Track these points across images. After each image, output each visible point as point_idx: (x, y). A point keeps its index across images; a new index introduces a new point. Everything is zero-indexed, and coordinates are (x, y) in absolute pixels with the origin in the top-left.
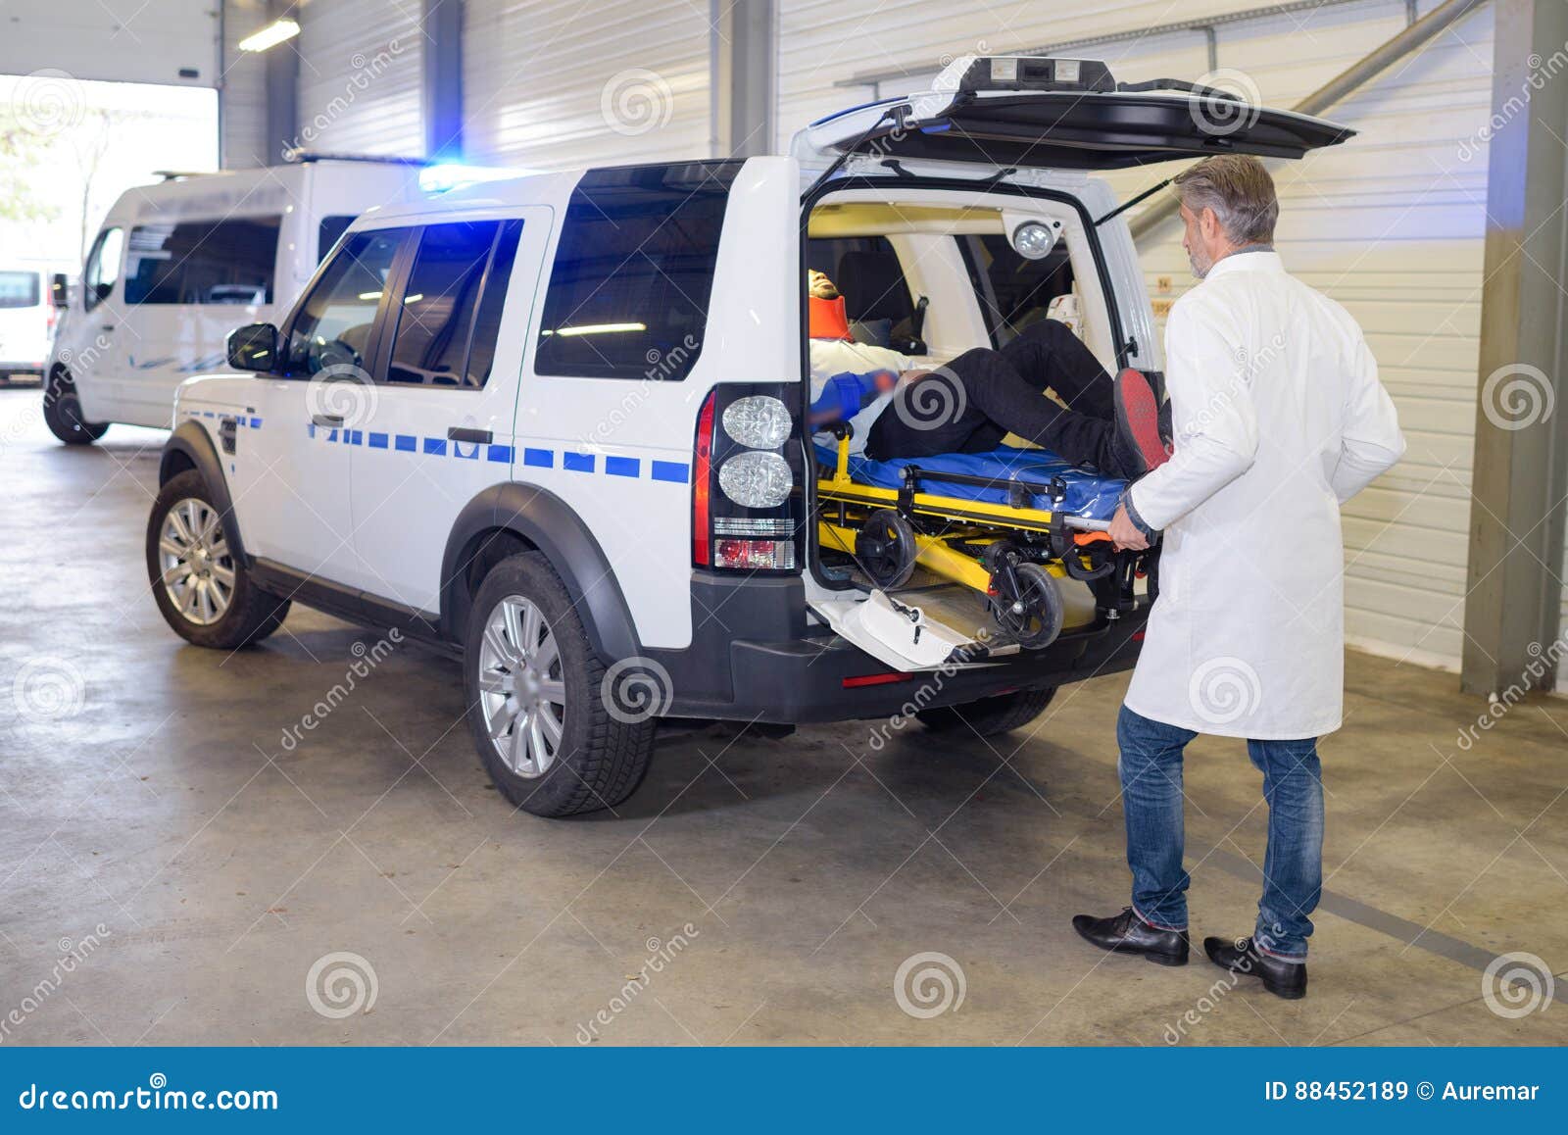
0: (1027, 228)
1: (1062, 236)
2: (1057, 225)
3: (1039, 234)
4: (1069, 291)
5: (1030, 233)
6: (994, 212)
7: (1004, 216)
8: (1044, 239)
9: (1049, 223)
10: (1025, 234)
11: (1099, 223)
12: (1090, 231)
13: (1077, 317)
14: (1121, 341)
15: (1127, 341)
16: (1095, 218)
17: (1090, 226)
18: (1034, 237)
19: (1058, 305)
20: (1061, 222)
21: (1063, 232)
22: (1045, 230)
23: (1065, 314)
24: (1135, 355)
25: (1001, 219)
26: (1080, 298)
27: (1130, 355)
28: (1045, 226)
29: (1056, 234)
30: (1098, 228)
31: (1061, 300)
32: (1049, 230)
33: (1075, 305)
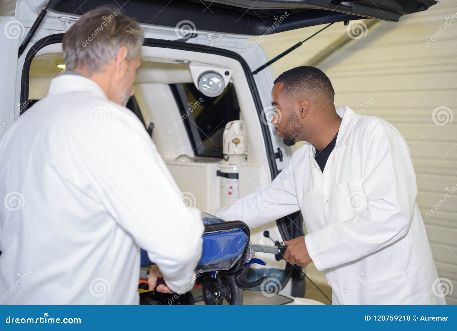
0: (208, 76)
1: (231, 81)
2: (227, 73)
3: (216, 80)
4: (237, 118)
5: (209, 80)
6: (184, 65)
7: (192, 67)
8: (218, 83)
9: (222, 72)
10: (205, 80)
11: (256, 72)
12: (250, 78)
13: (243, 135)
14: (271, 151)
15: (276, 151)
16: (253, 69)
17: (249, 74)
18: (212, 81)
19: (230, 127)
20: (230, 71)
21: (231, 78)
22: (220, 77)
23: (235, 133)
24: (281, 160)
25: (190, 70)
26: (244, 123)
27: (278, 160)
28: (218, 74)
29: (227, 80)
30: (254, 76)
31: (232, 124)
32: (222, 77)
33: (241, 128)
